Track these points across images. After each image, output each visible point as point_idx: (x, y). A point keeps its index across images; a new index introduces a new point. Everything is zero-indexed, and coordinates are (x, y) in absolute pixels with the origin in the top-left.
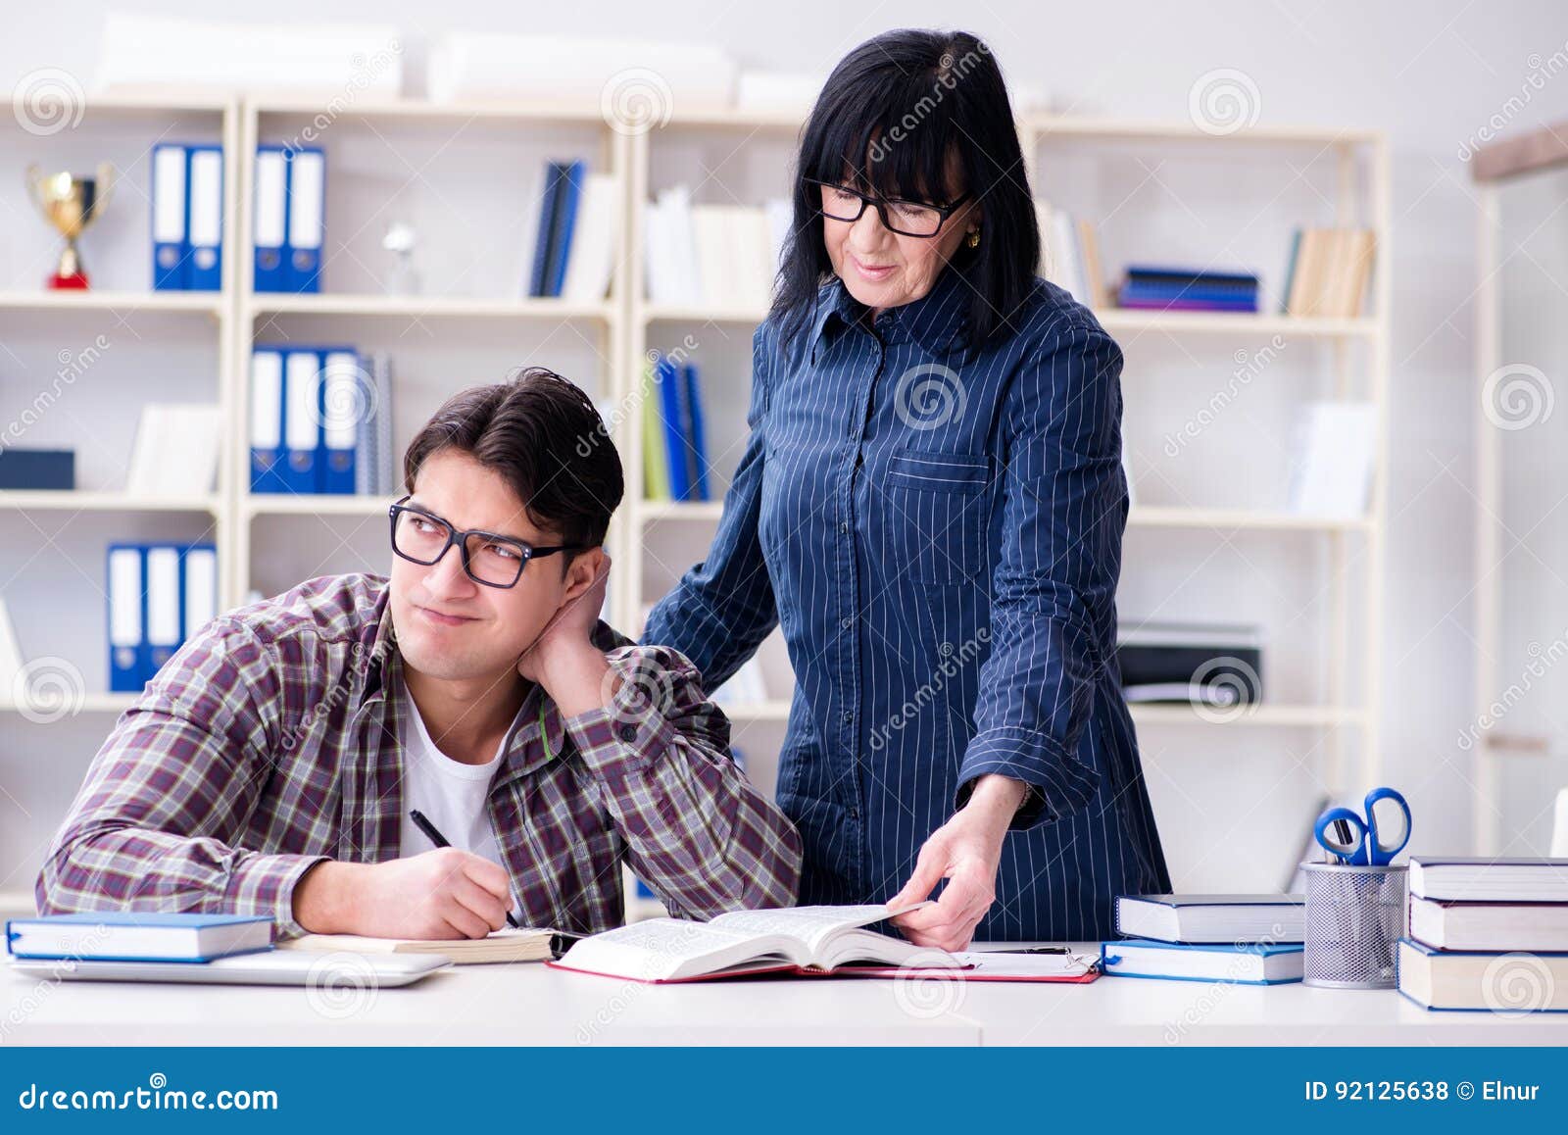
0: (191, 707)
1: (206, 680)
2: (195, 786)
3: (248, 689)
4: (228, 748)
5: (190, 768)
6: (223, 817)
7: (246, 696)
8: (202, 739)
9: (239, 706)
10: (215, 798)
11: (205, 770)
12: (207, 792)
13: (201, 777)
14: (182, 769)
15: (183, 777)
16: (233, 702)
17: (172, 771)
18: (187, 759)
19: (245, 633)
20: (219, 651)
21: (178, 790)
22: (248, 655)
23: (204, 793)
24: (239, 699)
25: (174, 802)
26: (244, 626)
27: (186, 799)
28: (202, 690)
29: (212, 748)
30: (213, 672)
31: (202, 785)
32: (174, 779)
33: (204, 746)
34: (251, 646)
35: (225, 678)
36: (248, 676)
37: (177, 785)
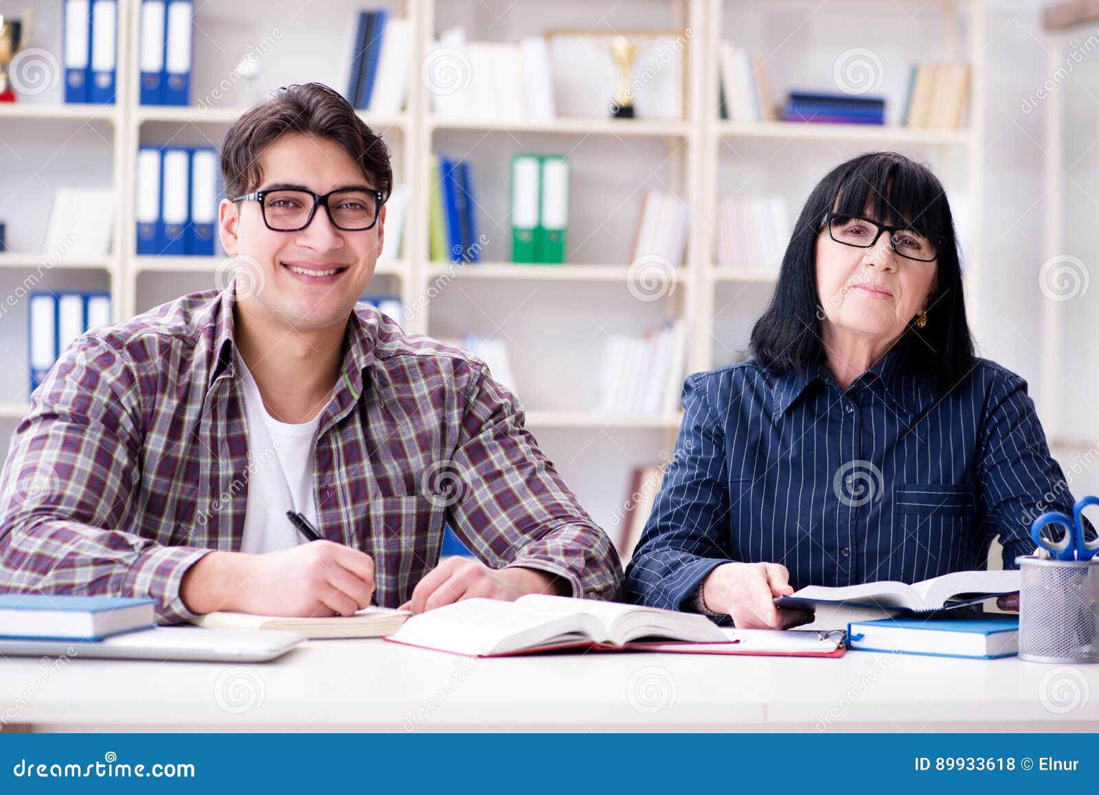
0: (70, 406)
1: (76, 384)
2: (89, 469)
3: (111, 386)
4: (106, 433)
5: (80, 456)
6: (116, 490)
7: (110, 391)
8: (82, 431)
9: (105, 399)
10: (106, 476)
11: (93, 456)
12: (100, 473)
13: (91, 462)
14: (75, 459)
15: (78, 465)
16: (100, 397)
17: (69, 462)
18: (77, 449)
19: (101, 344)
20: (82, 360)
21: (77, 476)
22: (107, 360)
23: (97, 474)
24: (104, 394)
25: (78, 486)
26: (98, 339)
27: (85, 481)
28: (75, 392)
29: (93, 436)
30: (80, 378)
31: (94, 468)
32: (71, 468)
33: (86, 438)
34: (108, 354)
35: (91, 379)
36: (108, 376)
37: (75, 473)
